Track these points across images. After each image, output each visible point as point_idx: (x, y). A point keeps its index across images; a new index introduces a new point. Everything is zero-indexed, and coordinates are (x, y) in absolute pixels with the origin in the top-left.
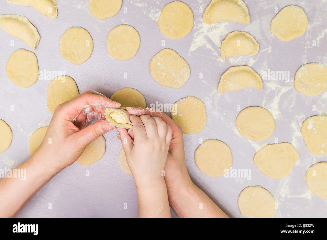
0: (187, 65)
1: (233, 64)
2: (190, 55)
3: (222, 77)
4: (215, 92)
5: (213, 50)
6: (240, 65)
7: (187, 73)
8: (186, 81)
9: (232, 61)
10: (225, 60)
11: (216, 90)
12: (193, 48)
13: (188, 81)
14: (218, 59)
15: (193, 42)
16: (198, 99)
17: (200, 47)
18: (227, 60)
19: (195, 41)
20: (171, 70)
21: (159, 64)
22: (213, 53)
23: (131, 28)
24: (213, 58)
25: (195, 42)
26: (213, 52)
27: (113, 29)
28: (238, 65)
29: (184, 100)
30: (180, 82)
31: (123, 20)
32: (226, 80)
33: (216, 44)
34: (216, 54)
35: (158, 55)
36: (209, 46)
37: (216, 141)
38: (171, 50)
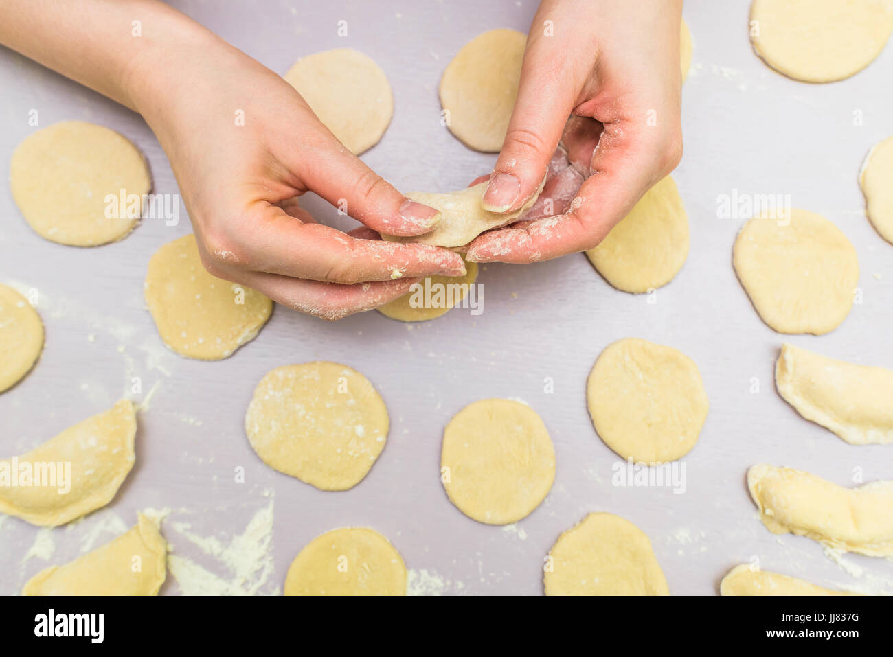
0: (266, 457)
1: (109, 513)
2: (266, 494)
3: (131, 458)
4: (148, 397)
5: (195, 538)
6: (82, 521)
7: (256, 430)
8: (252, 405)
9: (114, 522)
10: (140, 519)
11: (145, 406)
12: (263, 521)
13: (248, 405)
14: (165, 512)
15: (268, 540)
16: (194, 358)
17: (241, 530)
18: (132, 522)
19: (264, 547)
20: (313, 420)
21: (360, 430)
22: (188, 526)
23: (488, 516)
24: (183, 510)
25: (262, 541)
26: (192, 530)
27: (547, 496)
28: (93, 518)
29: (240, 341)
30: (271, 393)
31: (523, 535)
32: (115, 451)
33: (189, 563)
34: (179, 527)
35: (373, 458)
36: (211, 545)
37: (90, 242)
38: (332, 487)
